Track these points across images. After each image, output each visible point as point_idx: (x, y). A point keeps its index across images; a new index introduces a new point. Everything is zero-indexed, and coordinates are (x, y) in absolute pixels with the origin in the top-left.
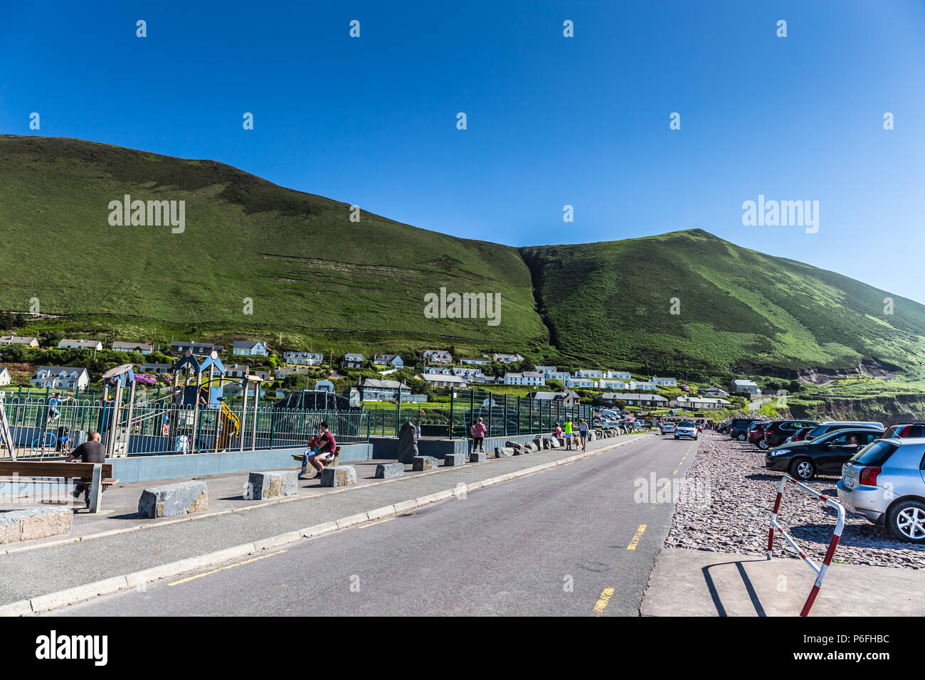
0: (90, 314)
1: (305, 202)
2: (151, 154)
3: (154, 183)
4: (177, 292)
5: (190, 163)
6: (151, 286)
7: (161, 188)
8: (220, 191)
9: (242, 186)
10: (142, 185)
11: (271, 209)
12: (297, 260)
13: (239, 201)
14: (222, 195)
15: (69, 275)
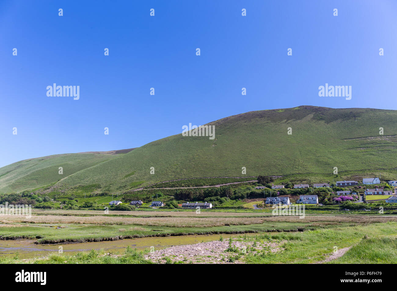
0: (293, 174)
1: (351, 112)
2: (279, 109)
3: (286, 120)
4: (318, 161)
5: (295, 109)
6: (307, 160)
7: (289, 121)
8: (312, 117)
9: (320, 113)
10: (282, 122)
11: (337, 119)
12: (360, 139)
13: (322, 119)
14: (314, 118)
15: (276, 161)
